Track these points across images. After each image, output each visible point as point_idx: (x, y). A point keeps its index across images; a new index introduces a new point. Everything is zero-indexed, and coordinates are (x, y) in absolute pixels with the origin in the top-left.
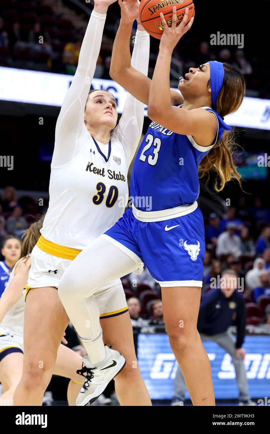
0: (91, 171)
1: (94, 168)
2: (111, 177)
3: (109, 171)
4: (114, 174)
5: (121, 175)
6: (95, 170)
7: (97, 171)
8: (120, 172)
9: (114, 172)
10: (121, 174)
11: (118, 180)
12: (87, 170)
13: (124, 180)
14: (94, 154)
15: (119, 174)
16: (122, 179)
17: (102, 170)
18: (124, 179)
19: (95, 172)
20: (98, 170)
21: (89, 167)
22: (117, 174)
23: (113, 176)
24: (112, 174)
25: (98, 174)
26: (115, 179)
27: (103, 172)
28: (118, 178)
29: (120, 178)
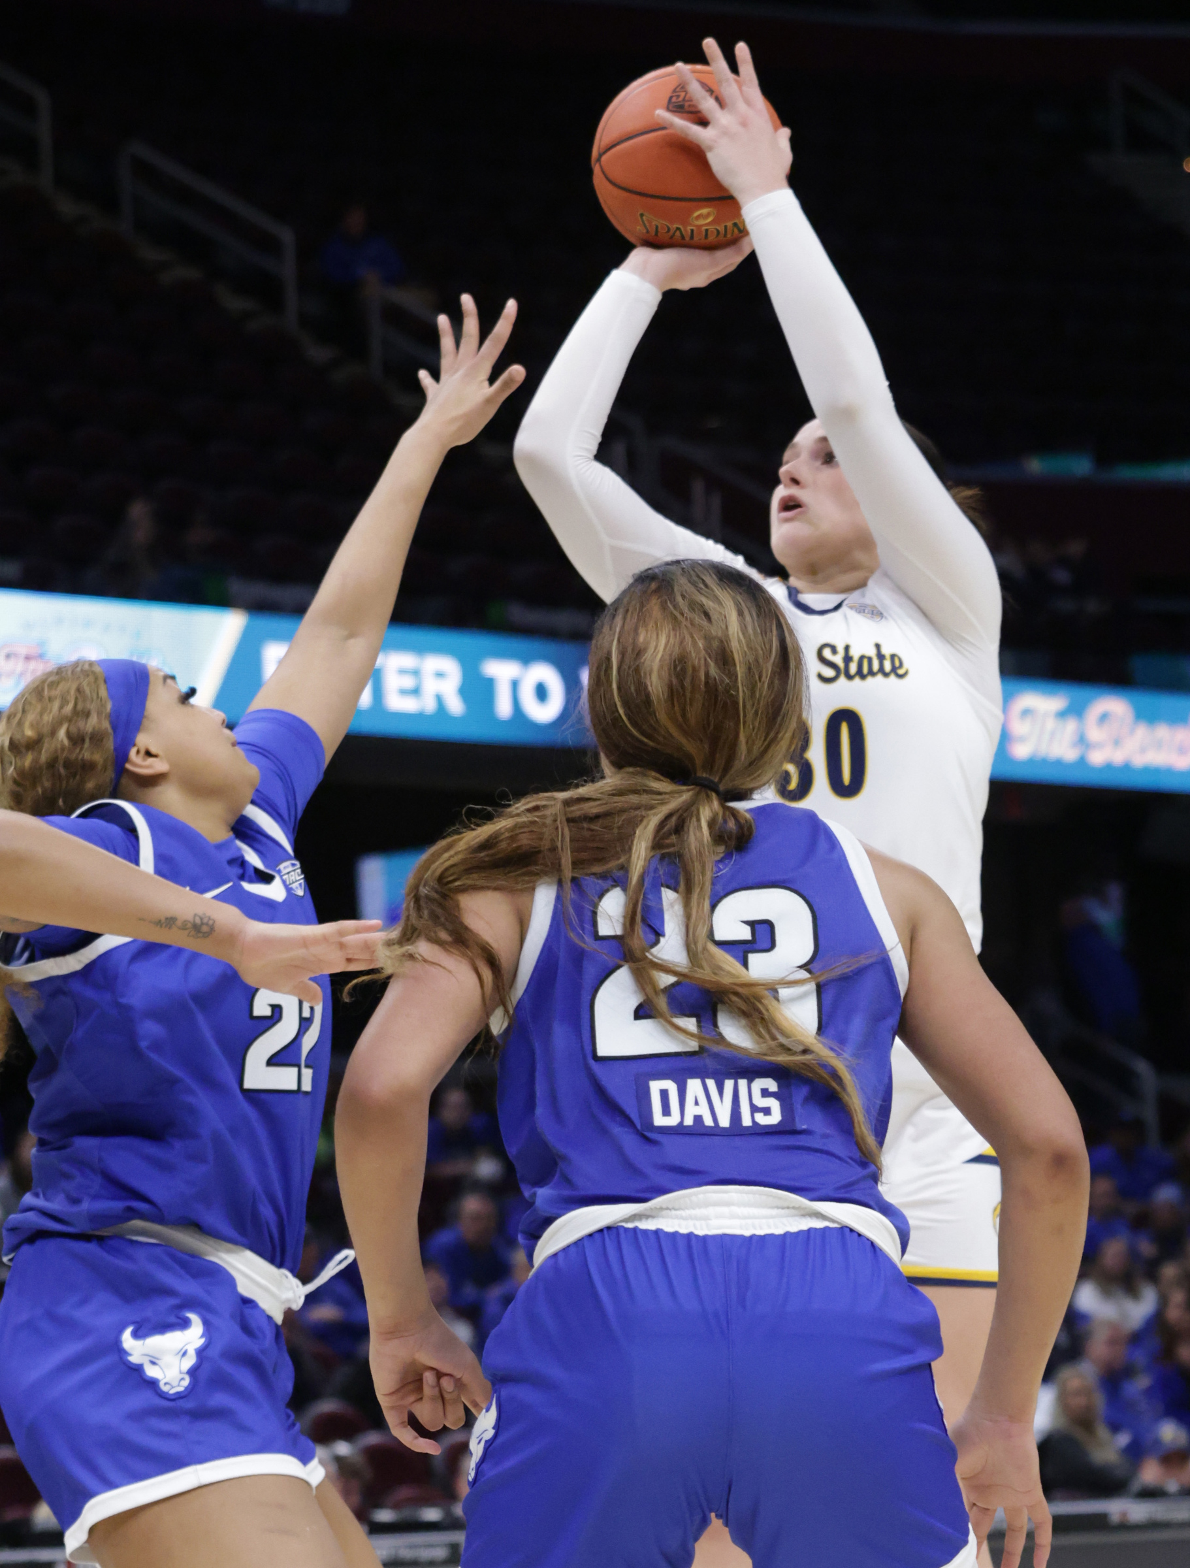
2: (831, 673)
3: (827, 653)
4: (848, 659)
5: (881, 657)
8: (878, 646)
9: (847, 649)
10: (886, 651)
11: (864, 677)
13: (901, 672)
15: (872, 652)
16: (888, 668)
18: (900, 666)
22: (862, 658)
23: (842, 665)
24: (838, 659)
26: (850, 677)
28: (865, 670)
29: (876, 666)
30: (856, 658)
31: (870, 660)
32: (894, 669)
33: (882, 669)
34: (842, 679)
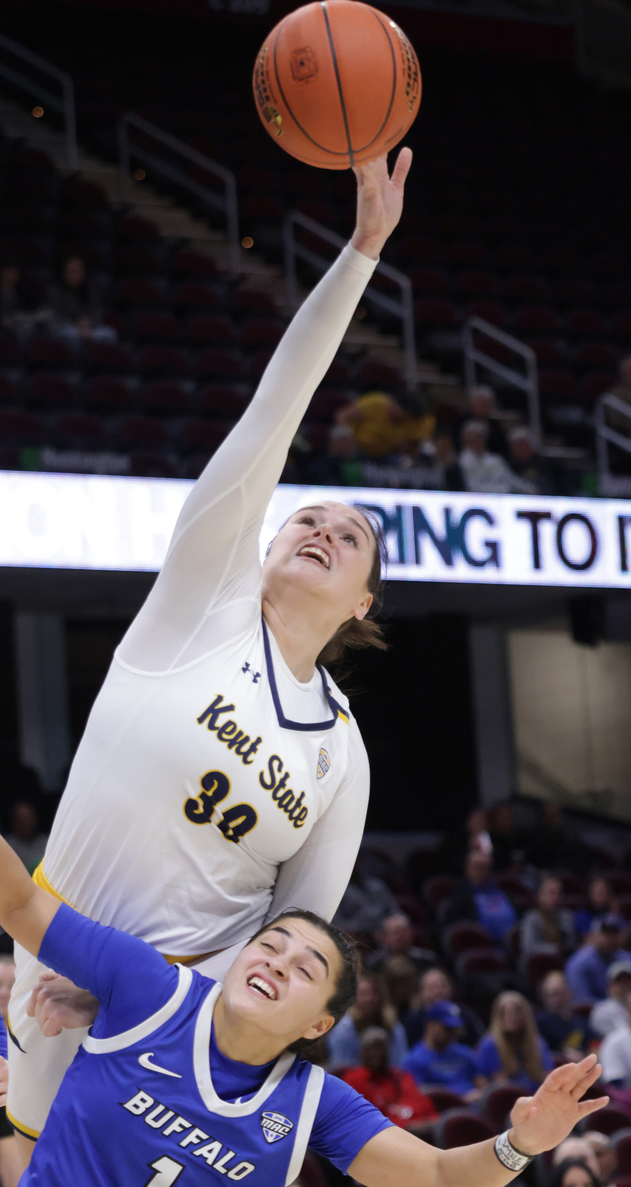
0: (211, 726)
1: (230, 723)
2: (268, 780)
3: (276, 764)
4: (282, 784)
5: (298, 804)
6: (229, 729)
7: (232, 737)
8: (303, 795)
9: (287, 776)
10: (304, 803)
11: (280, 805)
12: (201, 720)
13: (299, 823)
14: (255, 681)
15: (297, 795)
16: (296, 814)
17: (253, 739)
18: (302, 820)
19: (225, 736)
20: (241, 733)
21: (213, 711)
22: (290, 792)
23: (277, 783)
24: (279, 776)
25: (230, 746)
26: (275, 797)
27: (253, 748)
28: (285, 802)
29: (291, 807)
30: (287, 788)
31: (292, 798)
32: (298, 818)
33: (292, 812)
34: (270, 793)
